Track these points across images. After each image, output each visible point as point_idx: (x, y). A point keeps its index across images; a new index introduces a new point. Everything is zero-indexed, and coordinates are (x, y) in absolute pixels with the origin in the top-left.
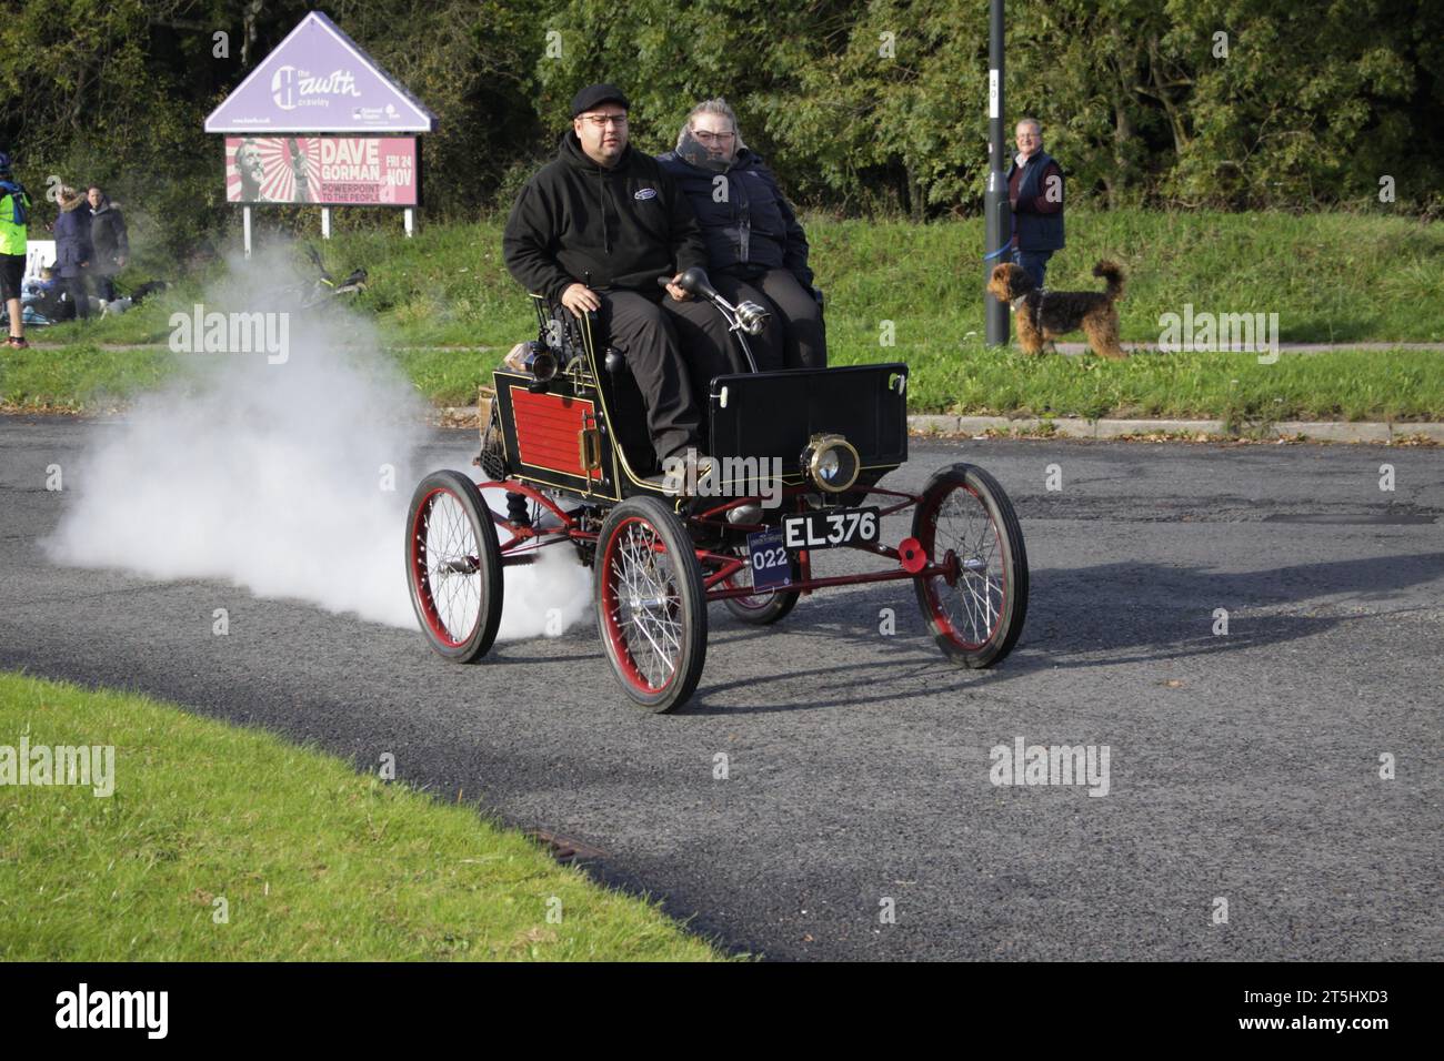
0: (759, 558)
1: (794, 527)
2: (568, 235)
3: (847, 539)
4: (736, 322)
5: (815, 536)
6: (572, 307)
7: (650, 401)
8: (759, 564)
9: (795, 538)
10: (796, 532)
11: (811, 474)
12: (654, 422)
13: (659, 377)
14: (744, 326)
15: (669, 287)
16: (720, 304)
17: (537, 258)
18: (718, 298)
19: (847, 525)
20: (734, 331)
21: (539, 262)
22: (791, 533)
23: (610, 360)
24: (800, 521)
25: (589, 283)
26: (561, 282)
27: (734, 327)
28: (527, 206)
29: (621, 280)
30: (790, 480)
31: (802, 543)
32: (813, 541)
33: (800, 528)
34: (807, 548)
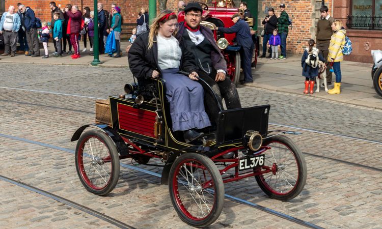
1: (242, 163)
3: (256, 165)
11: (249, 145)
19: (256, 161)
24: (243, 161)
30: (237, 145)
31: (243, 168)
32: (246, 167)
33: (244, 163)
34: (245, 169)
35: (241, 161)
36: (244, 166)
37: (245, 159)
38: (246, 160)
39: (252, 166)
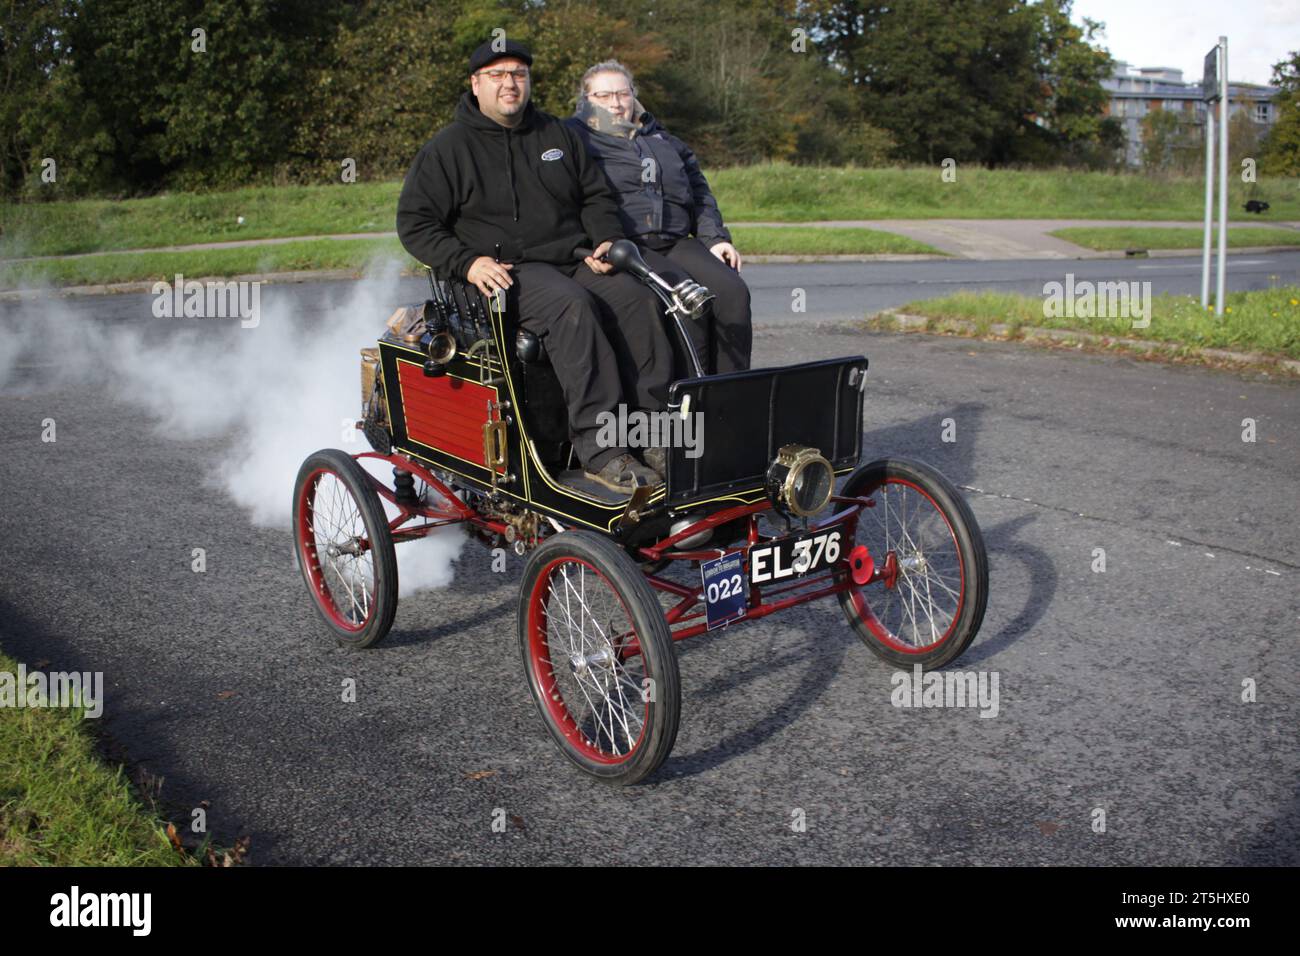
0: (713, 590)
1: (761, 559)
2: (470, 204)
3: (814, 566)
4: (673, 304)
5: (783, 567)
6: (480, 285)
7: (571, 397)
8: (713, 597)
9: (761, 572)
10: (763, 565)
11: (784, 499)
12: (576, 421)
13: (585, 368)
14: (682, 308)
15: (588, 260)
16: (653, 281)
17: (436, 231)
18: (653, 275)
19: (814, 549)
20: (670, 313)
21: (440, 235)
22: (757, 565)
23: (524, 343)
24: (767, 552)
25: (499, 256)
26: (465, 256)
27: (671, 309)
28: (423, 172)
29: (533, 252)
30: (748, 497)
31: (767, 576)
32: (779, 573)
33: (769, 560)
34: (773, 581)
35: (756, 555)
36: (770, 568)
37: (772, 546)
38: (777, 550)
39: (801, 568)
